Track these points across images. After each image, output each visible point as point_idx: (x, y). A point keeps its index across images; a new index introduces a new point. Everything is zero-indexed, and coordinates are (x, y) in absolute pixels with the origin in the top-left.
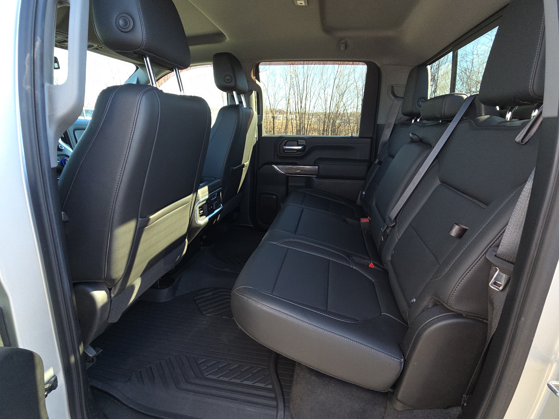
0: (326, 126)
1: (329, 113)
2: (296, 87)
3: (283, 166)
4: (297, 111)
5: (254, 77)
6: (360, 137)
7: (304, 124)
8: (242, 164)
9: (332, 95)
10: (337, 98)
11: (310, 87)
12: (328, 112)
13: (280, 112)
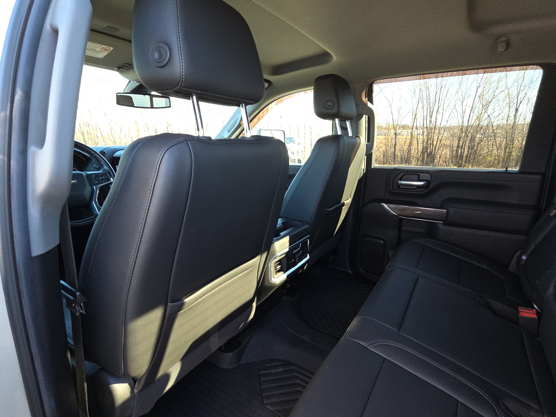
0: (461, 142)
1: (467, 128)
2: (425, 101)
3: (396, 206)
4: (425, 126)
5: (366, 98)
6: (520, 172)
7: (433, 140)
8: (342, 202)
9: (472, 107)
10: (480, 110)
11: (443, 99)
12: (465, 124)
13: (404, 127)
